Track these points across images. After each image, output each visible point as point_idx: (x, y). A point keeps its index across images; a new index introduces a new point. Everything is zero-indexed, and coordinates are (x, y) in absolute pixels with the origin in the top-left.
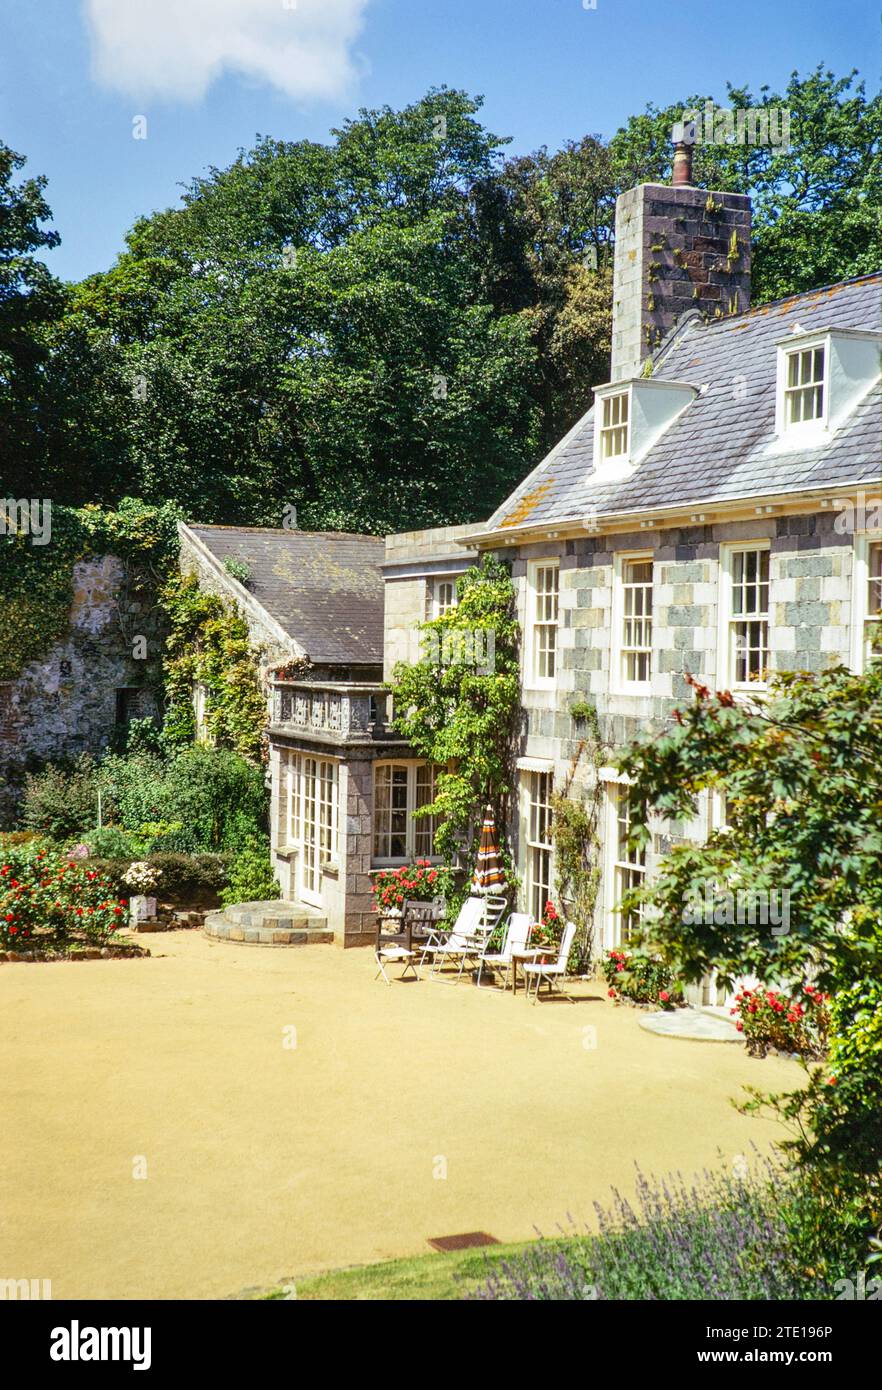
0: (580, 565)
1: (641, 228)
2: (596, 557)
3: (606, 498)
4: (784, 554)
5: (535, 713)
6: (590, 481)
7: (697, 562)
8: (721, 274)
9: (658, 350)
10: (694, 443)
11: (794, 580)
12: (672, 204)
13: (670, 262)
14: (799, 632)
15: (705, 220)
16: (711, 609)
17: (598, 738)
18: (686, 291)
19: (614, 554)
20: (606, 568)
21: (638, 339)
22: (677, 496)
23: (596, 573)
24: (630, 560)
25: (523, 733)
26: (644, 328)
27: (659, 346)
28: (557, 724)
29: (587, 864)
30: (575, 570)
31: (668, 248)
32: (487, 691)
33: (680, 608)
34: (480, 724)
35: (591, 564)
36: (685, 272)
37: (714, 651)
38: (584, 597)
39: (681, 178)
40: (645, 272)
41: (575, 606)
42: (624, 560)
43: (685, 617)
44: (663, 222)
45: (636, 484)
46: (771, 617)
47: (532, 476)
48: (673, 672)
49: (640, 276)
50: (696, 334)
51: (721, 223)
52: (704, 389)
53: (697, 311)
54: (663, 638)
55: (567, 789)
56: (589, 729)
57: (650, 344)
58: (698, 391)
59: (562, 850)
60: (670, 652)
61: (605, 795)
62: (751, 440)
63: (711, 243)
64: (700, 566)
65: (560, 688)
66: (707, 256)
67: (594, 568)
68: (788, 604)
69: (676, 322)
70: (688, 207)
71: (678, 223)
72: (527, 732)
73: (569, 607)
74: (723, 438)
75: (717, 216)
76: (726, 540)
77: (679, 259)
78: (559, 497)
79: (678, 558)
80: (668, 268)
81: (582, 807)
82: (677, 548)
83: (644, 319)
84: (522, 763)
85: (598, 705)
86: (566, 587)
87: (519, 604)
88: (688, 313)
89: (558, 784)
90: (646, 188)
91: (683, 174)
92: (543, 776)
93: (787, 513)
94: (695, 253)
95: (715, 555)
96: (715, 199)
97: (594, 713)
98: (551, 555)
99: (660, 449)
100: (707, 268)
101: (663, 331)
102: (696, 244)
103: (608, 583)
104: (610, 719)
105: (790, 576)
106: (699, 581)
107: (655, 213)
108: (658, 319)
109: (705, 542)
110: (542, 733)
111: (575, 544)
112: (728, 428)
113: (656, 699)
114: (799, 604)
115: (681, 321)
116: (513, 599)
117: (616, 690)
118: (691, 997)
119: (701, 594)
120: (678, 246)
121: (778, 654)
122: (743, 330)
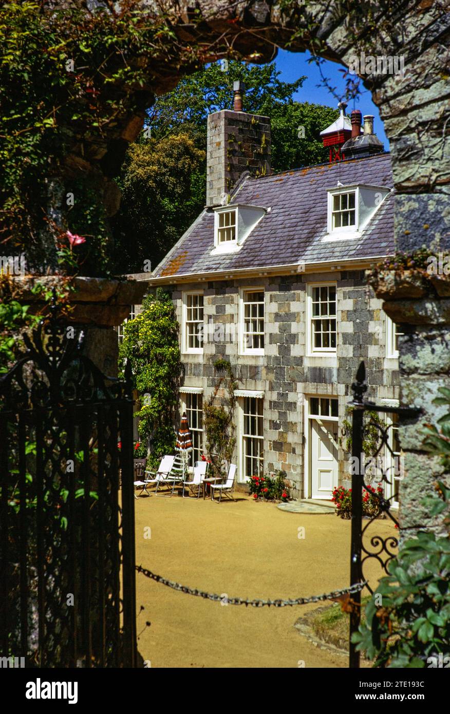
0: (217, 294)
1: (223, 131)
2: (227, 290)
3: (228, 261)
4: (345, 288)
5: (189, 365)
6: (213, 253)
7: (293, 292)
8: (258, 155)
9: (232, 190)
10: (274, 235)
11: (352, 300)
12: (237, 120)
13: (237, 148)
14: (355, 324)
15: (251, 128)
16: (301, 314)
17: (232, 376)
18: (244, 162)
19: (239, 288)
20: (234, 295)
21: (223, 185)
22: (274, 261)
23: (228, 297)
24: (247, 291)
25: (182, 375)
26: (226, 179)
27: (232, 188)
28: (204, 370)
29: (227, 437)
30: (214, 296)
31: (235, 141)
32: (166, 355)
33: (282, 313)
34: (163, 371)
35: (224, 293)
36: (243, 153)
37: (304, 334)
38: (220, 309)
39: (239, 108)
40: (226, 152)
41: (215, 313)
42: (244, 291)
43: (285, 318)
44: (233, 129)
45: (245, 255)
46: (337, 317)
47: (173, 250)
48: (278, 344)
49: (224, 154)
50: (250, 183)
51: (258, 130)
52: (269, 210)
53: (249, 172)
54: (272, 328)
55: (212, 401)
56: (226, 372)
57: (229, 187)
58: (266, 211)
59: (209, 431)
60: (276, 334)
61: (237, 404)
62: (310, 235)
63: (254, 139)
64: (294, 294)
65: (206, 352)
66: (252, 146)
67: (227, 295)
68: (348, 311)
69: (239, 177)
70: (243, 122)
71: (239, 129)
72: (184, 375)
73: (210, 314)
74: (291, 233)
75: (257, 127)
76: (310, 281)
77: (240, 146)
78: (196, 261)
79: (280, 290)
80: (236, 151)
81: (222, 410)
82: (279, 285)
83: (226, 175)
84: (182, 390)
85: (231, 360)
86: (209, 304)
87: (177, 312)
88: (245, 172)
89: (206, 399)
90: (225, 112)
91: (239, 106)
92: (194, 395)
93: (347, 269)
94: (247, 144)
95: (304, 289)
96: (256, 118)
97: (229, 364)
98: (199, 289)
99: (252, 238)
100: (252, 151)
101: (234, 181)
102: (248, 140)
103: (235, 302)
104: (239, 368)
105: (349, 298)
106: (294, 301)
107: (229, 124)
108: (232, 175)
109: (297, 282)
110: (194, 375)
111: (214, 284)
112: (291, 229)
113: (268, 357)
114: (355, 311)
115: (242, 176)
116: (173, 310)
117: (241, 353)
118: (294, 495)
119: (295, 307)
120: (240, 141)
121: (343, 334)
122: (281, 182)
